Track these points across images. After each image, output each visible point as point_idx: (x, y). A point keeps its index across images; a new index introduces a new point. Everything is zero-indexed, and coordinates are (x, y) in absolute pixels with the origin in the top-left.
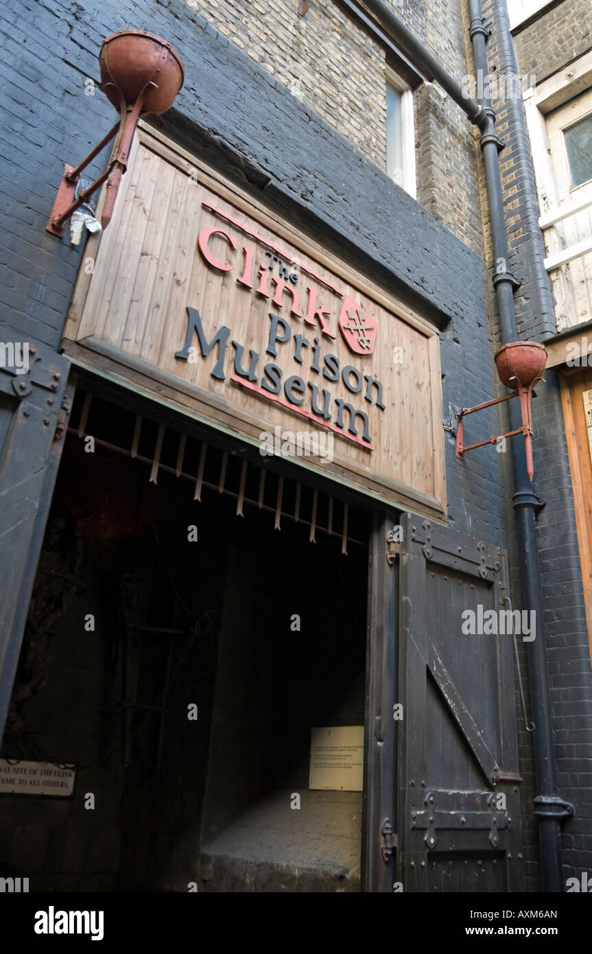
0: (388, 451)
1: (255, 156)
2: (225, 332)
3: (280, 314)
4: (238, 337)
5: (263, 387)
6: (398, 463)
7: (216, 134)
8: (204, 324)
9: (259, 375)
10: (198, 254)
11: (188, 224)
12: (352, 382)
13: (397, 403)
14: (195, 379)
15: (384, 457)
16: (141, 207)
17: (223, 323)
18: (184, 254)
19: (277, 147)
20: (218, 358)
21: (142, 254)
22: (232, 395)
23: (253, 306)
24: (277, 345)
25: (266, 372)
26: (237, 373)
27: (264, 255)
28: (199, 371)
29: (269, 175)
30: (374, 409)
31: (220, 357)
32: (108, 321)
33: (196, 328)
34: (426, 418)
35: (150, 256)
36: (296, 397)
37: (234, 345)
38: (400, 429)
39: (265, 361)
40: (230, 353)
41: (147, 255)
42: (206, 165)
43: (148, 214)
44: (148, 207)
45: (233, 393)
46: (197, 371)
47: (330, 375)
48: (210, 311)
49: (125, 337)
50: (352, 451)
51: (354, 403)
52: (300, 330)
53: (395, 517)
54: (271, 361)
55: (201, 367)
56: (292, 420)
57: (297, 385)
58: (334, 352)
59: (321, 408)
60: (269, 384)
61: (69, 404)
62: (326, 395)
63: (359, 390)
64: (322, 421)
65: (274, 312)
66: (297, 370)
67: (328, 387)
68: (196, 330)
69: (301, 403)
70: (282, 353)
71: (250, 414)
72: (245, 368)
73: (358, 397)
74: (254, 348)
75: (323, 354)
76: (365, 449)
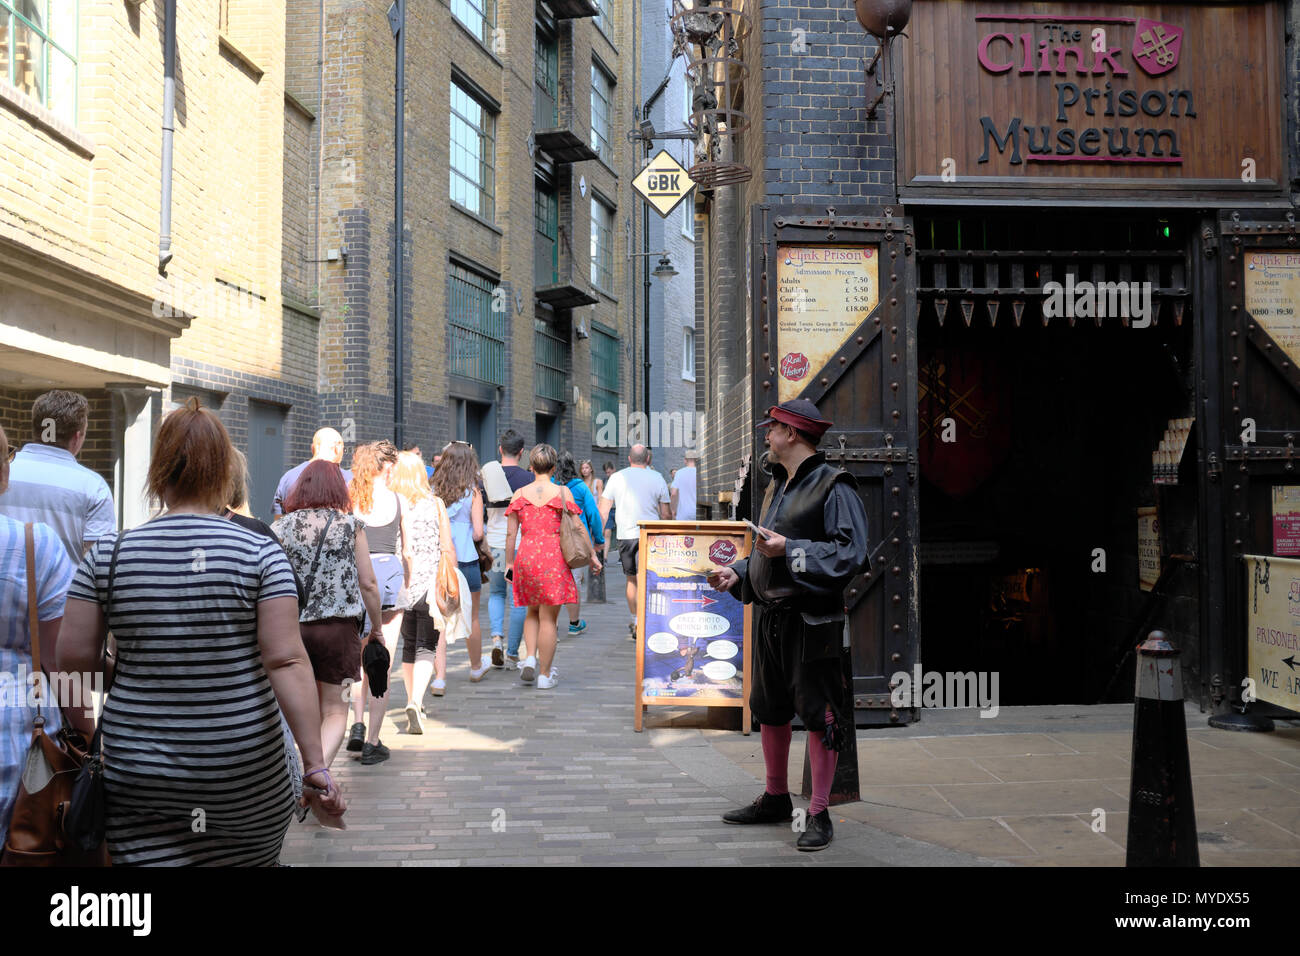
0: (1204, 154)
2: (1017, 122)
3: (1066, 79)
4: (1029, 121)
5: (1058, 153)
6: (1218, 160)
8: (997, 127)
9: (1053, 144)
10: (981, 68)
12: (1155, 107)
14: (997, 172)
15: (1197, 162)
16: (926, 55)
17: (1013, 115)
18: (968, 74)
20: (1014, 146)
22: (1030, 172)
23: (1038, 86)
24: (1067, 110)
25: (1059, 139)
26: (1032, 152)
27: (1043, 31)
28: (999, 164)
30: (1185, 121)
31: (1016, 146)
32: (925, 159)
33: (990, 132)
36: (1092, 146)
37: (1026, 130)
39: (1058, 129)
40: (1023, 138)
43: (932, 57)
45: (1031, 169)
46: (997, 166)
47: (1128, 109)
48: (1000, 112)
50: (1159, 171)
51: (1158, 125)
52: (1089, 84)
53: (1212, 215)
54: (1063, 127)
55: (1001, 161)
56: (1090, 169)
57: (1091, 136)
58: (1130, 86)
59: (1119, 146)
60: (1064, 148)
61: (911, 230)
62: (1124, 132)
63: (1163, 110)
64: (1121, 158)
65: (1060, 81)
66: (1090, 123)
67: (1126, 123)
68: (991, 133)
69: (1098, 151)
70: (1073, 114)
71: (1049, 180)
72: (1039, 144)
73: (1162, 117)
74: (1045, 123)
75: (1118, 94)
76: (1173, 164)
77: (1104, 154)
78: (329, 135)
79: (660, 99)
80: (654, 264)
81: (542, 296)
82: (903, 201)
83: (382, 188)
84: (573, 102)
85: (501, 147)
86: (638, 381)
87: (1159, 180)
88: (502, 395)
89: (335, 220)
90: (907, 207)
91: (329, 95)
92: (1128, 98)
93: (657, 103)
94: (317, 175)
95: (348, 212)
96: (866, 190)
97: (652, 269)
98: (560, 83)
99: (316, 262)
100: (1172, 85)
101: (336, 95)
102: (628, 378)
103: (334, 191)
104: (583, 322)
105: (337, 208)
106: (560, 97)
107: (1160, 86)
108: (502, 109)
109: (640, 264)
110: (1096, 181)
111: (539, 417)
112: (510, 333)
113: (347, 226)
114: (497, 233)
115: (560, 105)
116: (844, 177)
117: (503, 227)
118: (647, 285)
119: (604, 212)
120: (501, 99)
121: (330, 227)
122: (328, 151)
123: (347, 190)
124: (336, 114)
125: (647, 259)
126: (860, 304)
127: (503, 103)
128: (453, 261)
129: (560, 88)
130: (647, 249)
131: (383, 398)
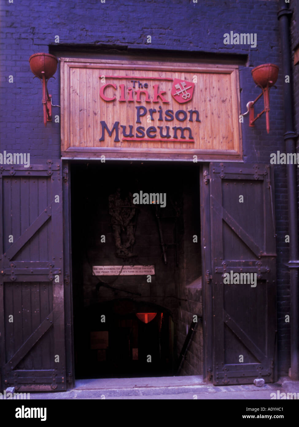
0: (204, 138)
1: (118, 40)
2: (117, 123)
3: (141, 104)
4: (123, 123)
5: (137, 137)
6: (210, 141)
7: (99, 42)
8: (108, 125)
9: (135, 133)
10: (101, 99)
11: (95, 89)
12: (181, 117)
13: (209, 115)
14: (108, 145)
15: (201, 142)
16: (76, 94)
17: (116, 121)
18: (95, 102)
19: (128, 28)
21: (80, 111)
22: (124, 145)
23: (128, 107)
24: (141, 118)
25: (137, 131)
27: (130, 83)
28: (109, 142)
29: (127, 44)
30: (195, 123)
32: (74, 140)
33: (105, 127)
34: (229, 115)
35: (83, 110)
36: (152, 134)
38: (211, 126)
39: (136, 126)
40: (121, 130)
41: (82, 110)
42: (97, 60)
43: (79, 94)
44: (78, 92)
45: (124, 144)
46: (108, 142)
47: (169, 118)
48: (110, 118)
49: (81, 142)
50: (184, 145)
51: (183, 125)
52: (152, 106)
53: (208, 165)
54: (139, 125)
55: (110, 140)
56: (152, 144)
57: (152, 129)
58: (170, 107)
59: (165, 134)
60: (139, 135)
61: (67, 171)
62: (167, 128)
63: (185, 119)
64: (166, 139)
65: (138, 105)
66: (152, 124)
67: (169, 124)
69: (155, 136)
70: (144, 120)
71: (132, 149)
72: (128, 133)
73: (185, 122)
74: (131, 124)
75: (164, 111)
76: (190, 142)
77: (158, 137)
82: (63, 158)
87: (184, 149)
90: (64, 161)
92: (169, 113)
100: (190, 108)
107: (184, 108)
110: (154, 150)
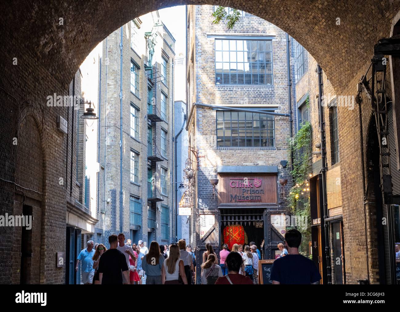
6: (267, 200)
12: (257, 192)
15: (264, 200)
17: (235, 194)
20: (236, 199)
26: (238, 200)
27: (240, 180)
30: (262, 194)
36: (248, 199)
37: (237, 196)
38: (268, 195)
47: (253, 193)
50: (258, 202)
51: (258, 195)
52: (247, 189)
53: (266, 209)
54: (243, 195)
55: (233, 201)
56: (247, 202)
57: (247, 197)
58: (253, 189)
59: (252, 198)
61: (219, 212)
62: (253, 196)
63: (259, 193)
64: (252, 200)
65: (243, 188)
66: (247, 195)
67: (253, 195)
68: (232, 197)
70: (245, 193)
71: (241, 204)
72: (239, 198)
74: (240, 195)
76: (260, 201)
77: (250, 200)
78: (107, 172)
79: (180, 135)
80: (178, 185)
81: (148, 200)
82: (218, 208)
83: (118, 184)
84: (157, 145)
85: (140, 164)
86: (174, 220)
87: (258, 203)
88: (140, 228)
89: (109, 192)
90: (219, 209)
91: (107, 163)
92: (253, 191)
93: (179, 136)
94: (105, 181)
95: (112, 190)
96: (213, 206)
97: (178, 187)
98: (153, 140)
99: (105, 201)
100: (260, 189)
101: (109, 163)
102: (171, 219)
103: (109, 185)
104: (159, 205)
105: (110, 189)
106: (153, 143)
107: (258, 189)
108: (140, 154)
109: (174, 185)
110: (248, 204)
111: (149, 233)
112: (142, 212)
113: (112, 193)
114: (139, 186)
115: (153, 146)
116: (209, 204)
117: (141, 184)
118: (176, 191)
119: (164, 170)
120: (140, 151)
121: (108, 193)
122: (107, 176)
123: (112, 185)
124: (109, 168)
125: (176, 184)
126: (212, 224)
127: (140, 152)
128: (131, 196)
129: (153, 141)
130: (176, 181)
131: (118, 231)
